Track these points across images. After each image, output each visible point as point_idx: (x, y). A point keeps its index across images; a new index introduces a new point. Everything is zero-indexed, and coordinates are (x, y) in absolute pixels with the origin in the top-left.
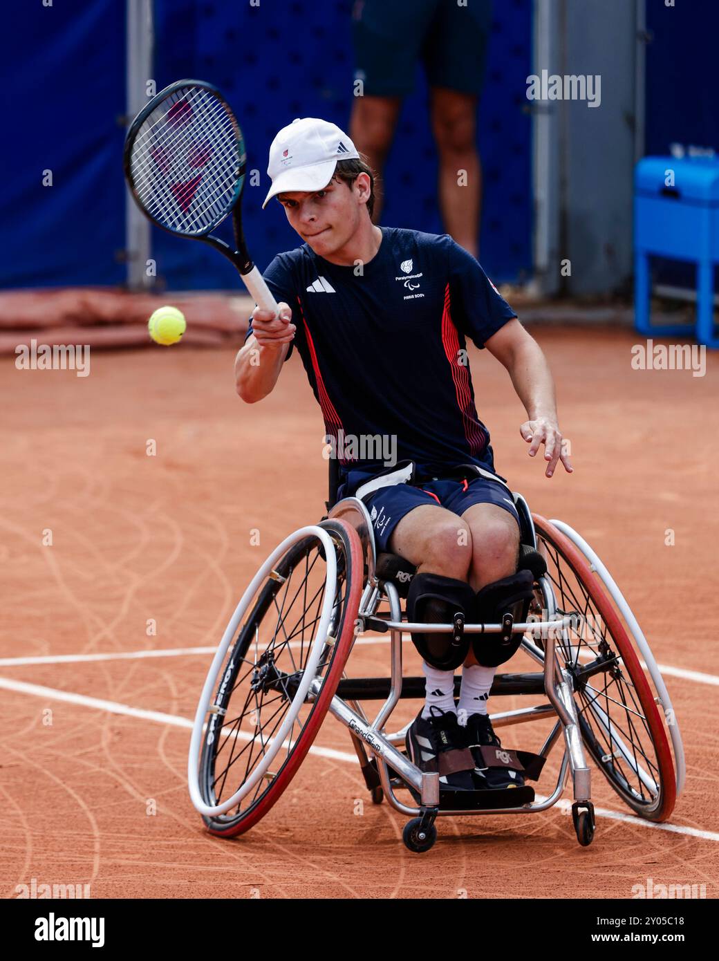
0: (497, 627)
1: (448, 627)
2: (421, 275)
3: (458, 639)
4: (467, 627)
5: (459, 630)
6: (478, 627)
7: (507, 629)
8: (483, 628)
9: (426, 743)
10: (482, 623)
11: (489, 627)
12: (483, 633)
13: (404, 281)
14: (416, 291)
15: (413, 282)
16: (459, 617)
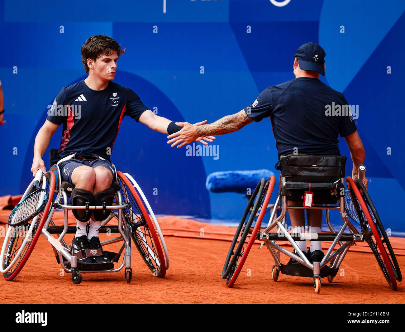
0: (101, 207)
1: (84, 207)
2: (119, 98)
3: (87, 211)
4: (90, 207)
5: (87, 208)
6: (94, 207)
7: (104, 208)
8: (96, 208)
9: (75, 247)
10: (96, 206)
11: (98, 207)
12: (96, 209)
13: (113, 99)
14: (116, 103)
15: (116, 100)
16: (87, 204)
